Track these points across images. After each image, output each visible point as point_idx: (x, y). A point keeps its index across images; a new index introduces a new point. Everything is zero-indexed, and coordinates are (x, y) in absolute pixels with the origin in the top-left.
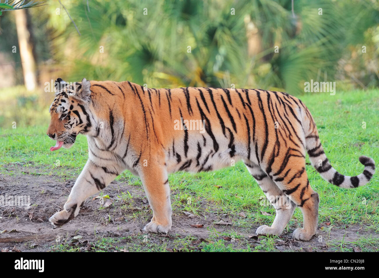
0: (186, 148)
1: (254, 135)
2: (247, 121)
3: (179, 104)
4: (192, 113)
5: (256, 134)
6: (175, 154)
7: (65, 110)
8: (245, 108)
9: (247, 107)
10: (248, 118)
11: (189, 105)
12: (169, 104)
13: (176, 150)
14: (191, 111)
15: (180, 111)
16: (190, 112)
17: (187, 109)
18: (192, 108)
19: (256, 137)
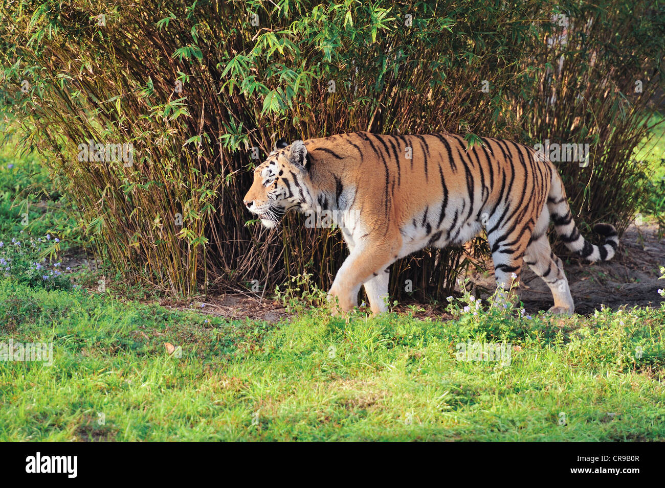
0: (443, 216)
1: (508, 194)
2: (504, 176)
3: (440, 159)
4: (456, 169)
5: (511, 193)
6: (426, 224)
7: (272, 174)
8: (506, 161)
9: (508, 160)
10: (506, 173)
11: (451, 160)
12: (426, 162)
13: (429, 219)
14: (455, 166)
15: (441, 169)
16: (454, 168)
17: (450, 165)
18: (455, 162)
19: (510, 197)
